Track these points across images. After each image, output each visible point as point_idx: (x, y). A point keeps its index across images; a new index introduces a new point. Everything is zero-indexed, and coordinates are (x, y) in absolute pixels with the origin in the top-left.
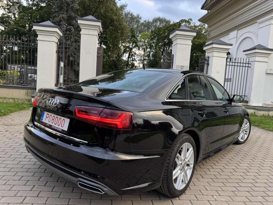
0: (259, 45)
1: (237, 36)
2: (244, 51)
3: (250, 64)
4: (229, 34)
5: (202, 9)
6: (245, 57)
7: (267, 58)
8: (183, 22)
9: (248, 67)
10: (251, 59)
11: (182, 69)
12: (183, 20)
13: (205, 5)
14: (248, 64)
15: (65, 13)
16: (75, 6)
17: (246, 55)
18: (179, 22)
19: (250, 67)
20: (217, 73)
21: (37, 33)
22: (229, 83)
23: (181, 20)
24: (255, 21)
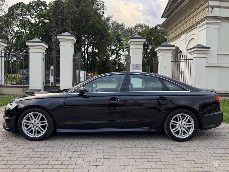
0: (199, 45)
1: (186, 38)
2: (188, 50)
3: (193, 60)
4: (181, 37)
5: (162, 17)
6: (188, 54)
7: (205, 54)
8: (158, 27)
9: (191, 62)
10: (193, 56)
11: (137, 67)
12: (158, 25)
13: (164, 15)
14: (191, 60)
15: (61, 27)
16: (67, 22)
17: (189, 52)
18: (155, 27)
19: (192, 62)
20: (165, 68)
21: (29, 47)
22: (183, 75)
23: (157, 25)
24: (196, 27)
